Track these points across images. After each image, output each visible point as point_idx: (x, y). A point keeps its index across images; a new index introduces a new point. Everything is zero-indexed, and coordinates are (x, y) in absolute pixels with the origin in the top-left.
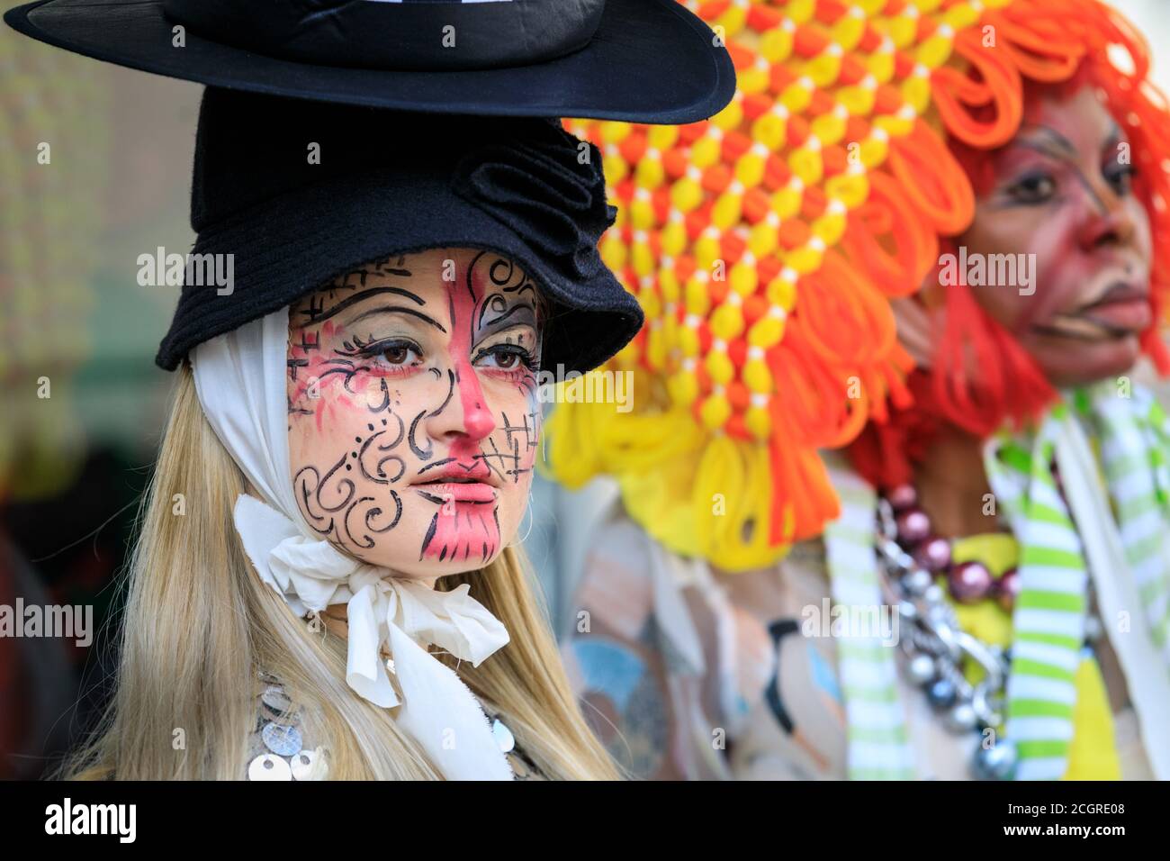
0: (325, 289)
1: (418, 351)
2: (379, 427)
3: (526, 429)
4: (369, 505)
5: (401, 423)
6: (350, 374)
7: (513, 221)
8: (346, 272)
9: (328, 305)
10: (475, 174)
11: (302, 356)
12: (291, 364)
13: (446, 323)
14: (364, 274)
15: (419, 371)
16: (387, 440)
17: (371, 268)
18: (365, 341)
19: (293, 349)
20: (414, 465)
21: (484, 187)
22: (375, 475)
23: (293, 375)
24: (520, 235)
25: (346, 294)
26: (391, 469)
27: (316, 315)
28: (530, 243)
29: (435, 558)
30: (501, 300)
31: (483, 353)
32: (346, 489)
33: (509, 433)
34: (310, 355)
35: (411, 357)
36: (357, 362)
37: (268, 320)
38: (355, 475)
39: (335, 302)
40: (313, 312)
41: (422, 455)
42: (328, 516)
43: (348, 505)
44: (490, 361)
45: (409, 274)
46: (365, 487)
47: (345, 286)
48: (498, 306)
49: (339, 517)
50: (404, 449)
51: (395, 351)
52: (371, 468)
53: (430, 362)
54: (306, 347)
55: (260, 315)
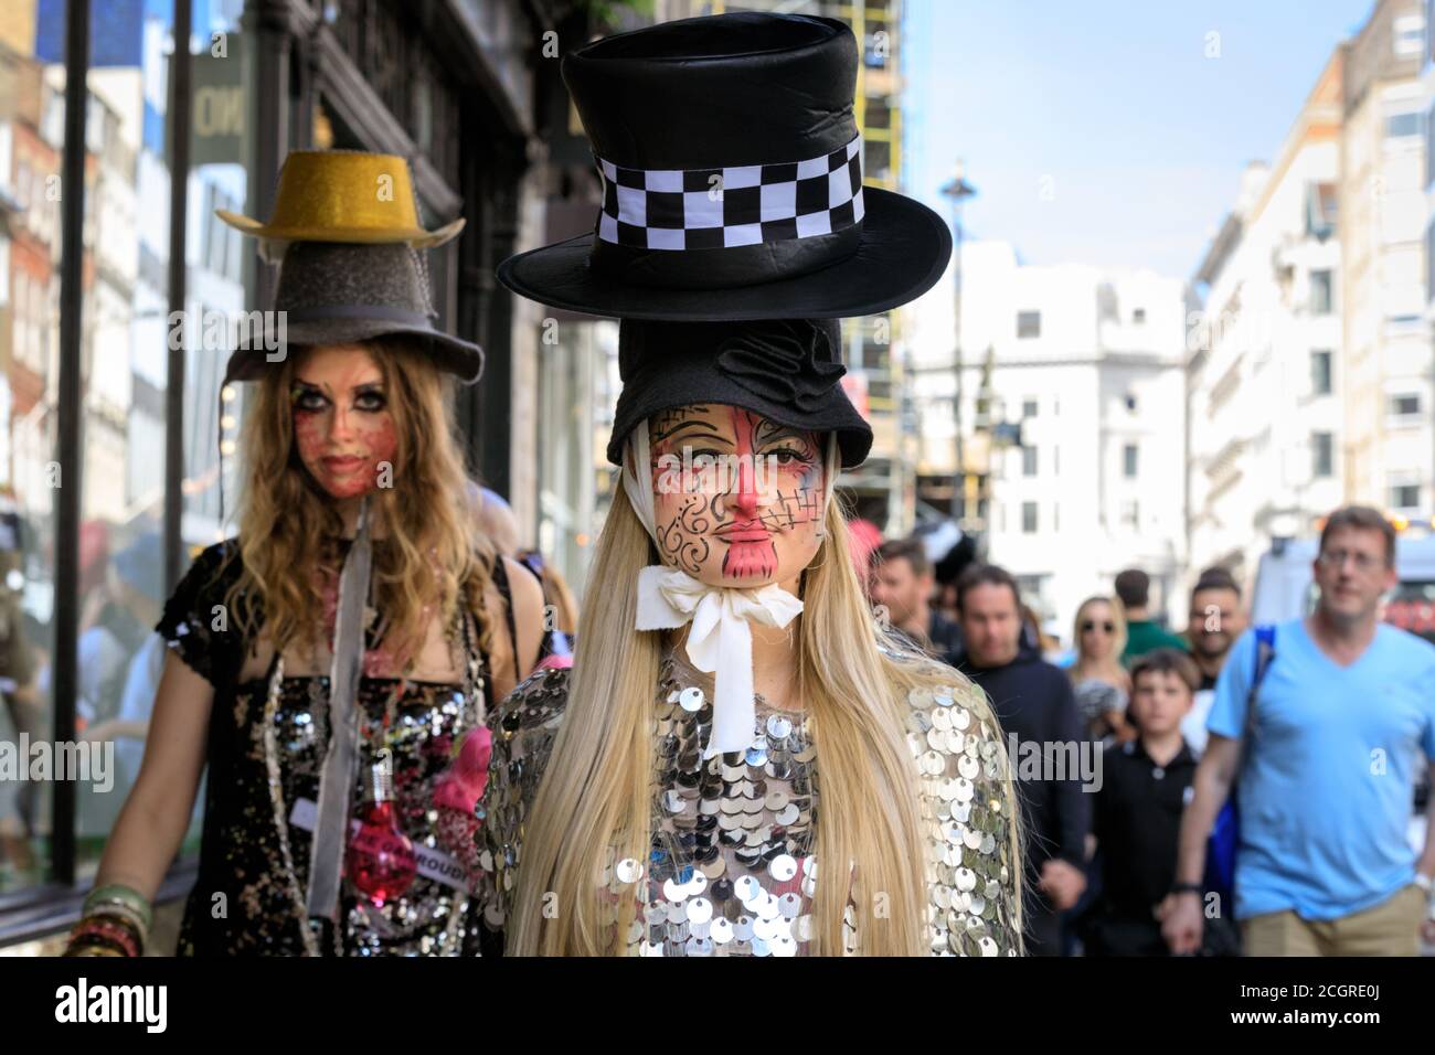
2: (691, 501)
3: (797, 498)
4: (692, 547)
5: (705, 499)
9: (666, 430)
13: (733, 440)
14: (684, 412)
16: (696, 509)
20: (714, 524)
22: (691, 530)
25: (675, 424)
26: (700, 526)
29: (731, 576)
32: (678, 538)
33: (782, 502)
38: (681, 530)
39: (669, 429)
40: (659, 434)
41: (719, 518)
42: (673, 555)
43: (681, 548)
45: (708, 412)
46: (688, 537)
47: (674, 419)
49: (678, 555)
50: (708, 514)
52: (689, 525)
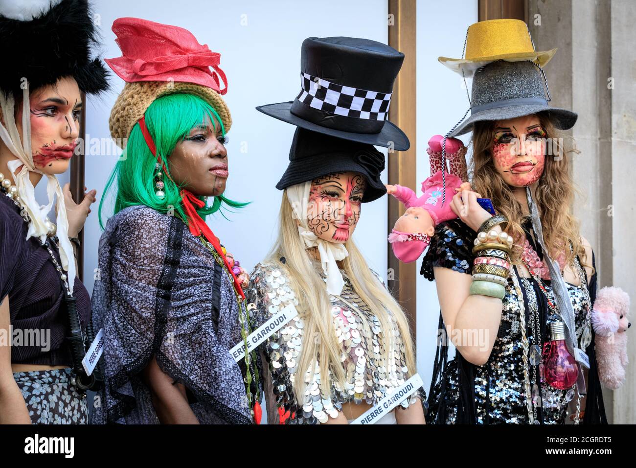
0: (320, 178)
1: (338, 195)
4: (322, 225)
6: (323, 197)
7: (366, 168)
8: (326, 176)
9: (321, 182)
10: (359, 157)
11: (313, 191)
12: (310, 192)
13: (345, 191)
14: (330, 177)
15: (338, 200)
17: (332, 176)
18: (328, 191)
19: (311, 189)
21: (361, 160)
23: (310, 195)
24: (367, 171)
25: (325, 181)
27: (318, 183)
28: (368, 173)
29: (335, 240)
30: (357, 187)
31: (351, 197)
32: (318, 221)
33: (354, 215)
34: (315, 192)
35: (336, 196)
36: (325, 195)
37: (307, 183)
39: (322, 182)
40: (317, 183)
42: (313, 226)
43: (318, 224)
44: (352, 199)
45: (339, 179)
47: (325, 179)
48: (357, 188)
49: (315, 227)
51: (333, 194)
53: (340, 198)
54: (314, 190)
55: (305, 181)
